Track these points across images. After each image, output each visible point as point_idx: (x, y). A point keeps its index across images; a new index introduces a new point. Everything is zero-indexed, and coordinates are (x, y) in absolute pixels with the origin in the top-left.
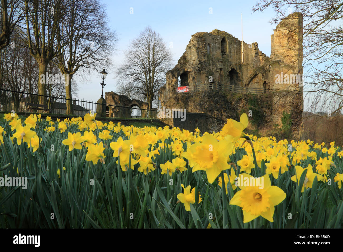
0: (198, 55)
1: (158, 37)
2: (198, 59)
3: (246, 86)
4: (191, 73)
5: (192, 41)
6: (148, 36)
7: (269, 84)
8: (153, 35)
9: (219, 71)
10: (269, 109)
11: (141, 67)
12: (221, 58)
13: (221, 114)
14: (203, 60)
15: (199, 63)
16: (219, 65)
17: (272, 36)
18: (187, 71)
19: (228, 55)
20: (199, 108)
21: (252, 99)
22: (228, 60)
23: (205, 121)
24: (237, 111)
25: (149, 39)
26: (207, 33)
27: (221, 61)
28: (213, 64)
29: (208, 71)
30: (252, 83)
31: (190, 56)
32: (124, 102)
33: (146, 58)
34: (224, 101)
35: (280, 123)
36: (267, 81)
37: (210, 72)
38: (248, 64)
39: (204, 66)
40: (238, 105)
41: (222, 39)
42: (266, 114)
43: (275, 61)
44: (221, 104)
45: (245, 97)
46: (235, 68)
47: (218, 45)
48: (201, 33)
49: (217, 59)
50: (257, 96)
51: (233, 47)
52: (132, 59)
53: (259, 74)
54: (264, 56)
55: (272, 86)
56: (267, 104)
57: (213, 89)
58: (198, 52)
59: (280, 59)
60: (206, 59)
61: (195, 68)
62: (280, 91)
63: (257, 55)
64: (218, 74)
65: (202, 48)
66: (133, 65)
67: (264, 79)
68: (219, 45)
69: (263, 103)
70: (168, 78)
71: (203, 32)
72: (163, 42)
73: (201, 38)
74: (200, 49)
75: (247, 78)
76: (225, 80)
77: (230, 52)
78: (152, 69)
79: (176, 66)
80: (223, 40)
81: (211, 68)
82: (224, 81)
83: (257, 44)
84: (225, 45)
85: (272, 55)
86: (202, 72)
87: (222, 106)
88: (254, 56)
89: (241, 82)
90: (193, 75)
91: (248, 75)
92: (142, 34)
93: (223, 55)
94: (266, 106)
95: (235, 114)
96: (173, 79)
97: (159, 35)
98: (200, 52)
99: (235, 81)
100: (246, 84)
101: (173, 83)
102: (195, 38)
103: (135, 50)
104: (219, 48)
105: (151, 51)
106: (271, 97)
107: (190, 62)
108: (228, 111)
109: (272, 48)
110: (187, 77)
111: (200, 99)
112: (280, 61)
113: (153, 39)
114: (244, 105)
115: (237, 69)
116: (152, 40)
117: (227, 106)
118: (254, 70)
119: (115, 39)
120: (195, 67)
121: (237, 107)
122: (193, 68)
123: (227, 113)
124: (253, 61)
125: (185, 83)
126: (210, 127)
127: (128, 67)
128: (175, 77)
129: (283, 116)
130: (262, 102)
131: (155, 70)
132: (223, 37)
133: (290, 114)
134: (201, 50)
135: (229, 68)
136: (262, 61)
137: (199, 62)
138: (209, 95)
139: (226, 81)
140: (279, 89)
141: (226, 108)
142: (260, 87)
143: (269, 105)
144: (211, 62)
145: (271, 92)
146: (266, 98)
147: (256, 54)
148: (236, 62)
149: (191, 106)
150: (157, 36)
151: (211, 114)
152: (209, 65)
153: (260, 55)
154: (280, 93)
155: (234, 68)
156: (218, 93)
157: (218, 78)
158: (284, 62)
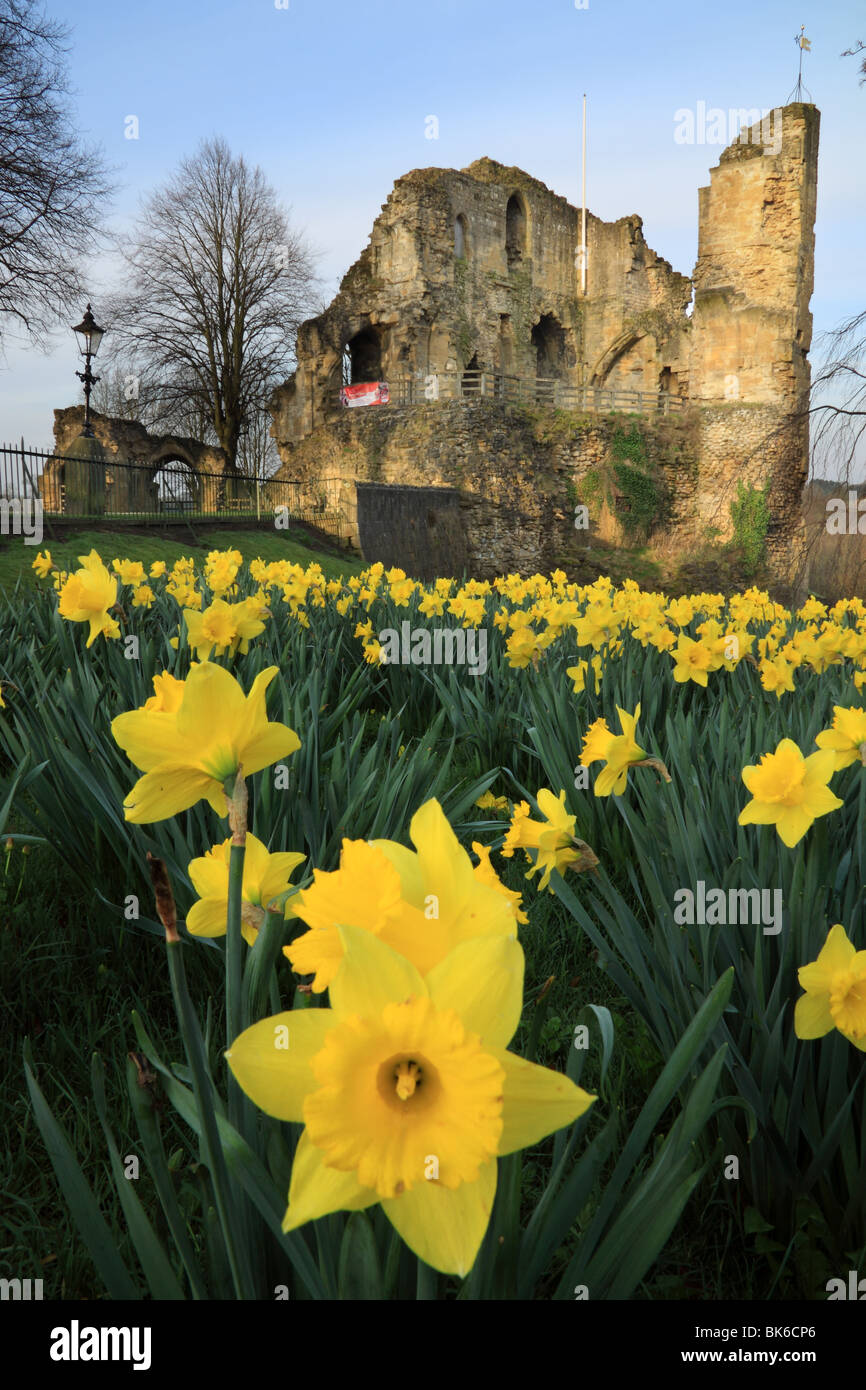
0: (421, 258)
1: (257, 184)
2: (422, 278)
3: (596, 383)
4: (392, 333)
5: (394, 205)
6: (214, 176)
7: (681, 378)
8: (233, 177)
9: (497, 323)
10: (686, 469)
11: (189, 307)
12: (507, 275)
13: (516, 490)
14: (442, 279)
15: (426, 293)
16: (498, 302)
17: (705, 192)
18: (379, 324)
19: (530, 261)
20: (433, 466)
21: (627, 432)
22: (530, 281)
23: (458, 518)
24: (570, 480)
25: (217, 193)
26: (454, 172)
27: (505, 287)
28: (475, 297)
29: (459, 322)
30: (619, 373)
31: (391, 265)
32: (131, 445)
33: (211, 271)
34: (524, 438)
35: (725, 524)
36: (674, 367)
37: (464, 327)
38: (604, 301)
39: (443, 305)
40: (575, 457)
41: (510, 199)
42: (674, 492)
43: (713, 291)
44: (514, 451)
45: (602, 426)
46: (556, 314)
47: (495, 224)
48: (432, 172)
49: (491, 275)
50: (642, 422)
51: (550, 232)
52: (153, 274)
53: (645, 340)
54: (664, 268)
55: (698, 385)
56: (680, 453)
57: (483, 392)
58: (421, 250)
59: (731, 284)
60: (451, 277)
61: (410, 312)
62: (726, 406)
63: (638, 263)
64: (494, 338)
65: (437, 231)
66: (155, 297)
67: (664, 360)
68: (499, 222)
69: (667, 448)
70: (303, 350)
71: (440, 170)
72: (277, 205)
73: (431, 191)
74: (428, 237)
75: (599, 352)
76: (520, 357)
77: (539, 251)
78: (232, 312)
79: (335, 301)
80: (514, 204)
81: (469, 313)
82: (515, 364)
83: (641, 224)
84: (520, 225)
85: (702, 268)
86: (434, 326)
87: (518, 460)
88: (628, 269)
89: (577, 365)
90: (403, 339)
91: (602, 339)
92: (192, 170)
93: (511, 260)
94: (677, 459)
95: (564, 490)
96: (325, 353)
97: (257, 175)
98: (428, 249)
99: (555, 363)
100: (596, 375)
101: (324, 371)
102: (407, 191)
103: (162, 237)
104: (498, 233)
105: (228, 240)
106: (693, 425)
107: (387, 287)
108: (540, 477)
109: (701, 242)
110: (378, 345)
111: (437, 432)
112: (730, 290)
113: (235, 192)
114: (595, 455)
115: (561, 317)
116: (230, 195)
117: (536, 459)
118: (625, 323)
119: (99, 188)
120: (409, 306)
121: (571, 464)
122: (403, 312)
123: (536, 484)
124: (625, 288)
125: (370, 369)
126: (475, 541)
127: (137, 306)
128: (334, 348)
129: (737, 500)
130: (661, 443)
131: (247, 319)
132: (512, 192)
133: (762, 492)
134: (431, 240)
135: (535, 312)
136: (655, 287)
137: (424, 290)
138: (471, 417)
139: (525, 362)
140: (722, 399)
141: (533, 468)
142: (649, 387)
143: (686, 457)
144: (469, 289)
145: (692, 407)
146: (677, 429)
147: (635, 259)
148: (558, 291)
149: (401, 458)
150: (251, 178)
151: (478, 491)
152: (462, 299)
153: (649, 264)
154: (730, 413)
155: (551, 313)
156: (503, 408)
157: (494, 351)
158: (743, 294)
